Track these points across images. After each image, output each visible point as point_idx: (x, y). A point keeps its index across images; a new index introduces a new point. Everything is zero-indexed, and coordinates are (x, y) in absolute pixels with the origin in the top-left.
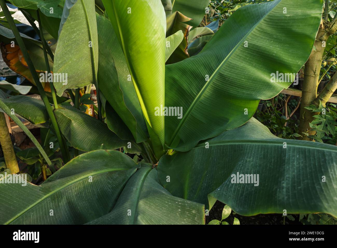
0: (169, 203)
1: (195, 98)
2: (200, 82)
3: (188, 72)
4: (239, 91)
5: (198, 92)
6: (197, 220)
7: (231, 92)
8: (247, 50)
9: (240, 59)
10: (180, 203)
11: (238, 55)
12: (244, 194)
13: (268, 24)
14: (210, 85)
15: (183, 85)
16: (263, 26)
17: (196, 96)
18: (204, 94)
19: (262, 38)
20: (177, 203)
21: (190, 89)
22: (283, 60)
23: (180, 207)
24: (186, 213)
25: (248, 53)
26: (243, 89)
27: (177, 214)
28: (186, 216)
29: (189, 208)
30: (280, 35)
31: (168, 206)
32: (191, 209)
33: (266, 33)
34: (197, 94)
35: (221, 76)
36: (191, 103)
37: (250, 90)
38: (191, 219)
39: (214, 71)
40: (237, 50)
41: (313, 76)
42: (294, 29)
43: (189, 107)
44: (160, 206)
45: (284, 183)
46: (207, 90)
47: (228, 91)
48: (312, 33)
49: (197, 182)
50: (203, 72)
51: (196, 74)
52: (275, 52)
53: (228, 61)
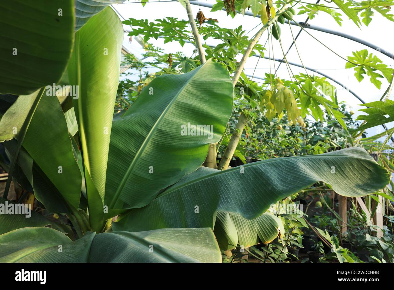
0: (176, 234)
1: (135, 156)
2: (137, 140)
3: (121, 131)
4: (183, 143)
5: (138, 150)
6: (209, 243)
7: (174, 145)
8: (180, 108)
9: (174, 116)
10: (187, 232)
11: (172, 113)
12: (243, 205)
13: (193, 87)
14: (149, 142)
15: (118, 145)
16: (189, 88)
17: (136, 154)
18: (144, 151)
19: (190, 98)
20: (183, 232)
21: (127, 148)
22: (213, 115)
23: (188, 235)
24: (196, 239)
25: (181, 111)
26: (185, 140)
27: (188, 242)
28: (197, 242)
29: (198, 233)
30: (205, 96)
31: (176, 237)
32: (200, 233)
33: (193, 94)
34: (137, 152)
35: (160, 132)
36: (131, 162)
37: (193, 140)
38: (203, 243)
39: (152, 128)
40: (171, 108)
41: (212, 147)
42: (215, 91)
43: (129, 167)
44: (169, 239)
45: (275, 182)
46: (148, 146)
47: (171, 145)
48: (229, 94)
49: (178, 224)
50: (139, 130)
51: (131, 132)
52: (205, 109)
53: (164, 118)
